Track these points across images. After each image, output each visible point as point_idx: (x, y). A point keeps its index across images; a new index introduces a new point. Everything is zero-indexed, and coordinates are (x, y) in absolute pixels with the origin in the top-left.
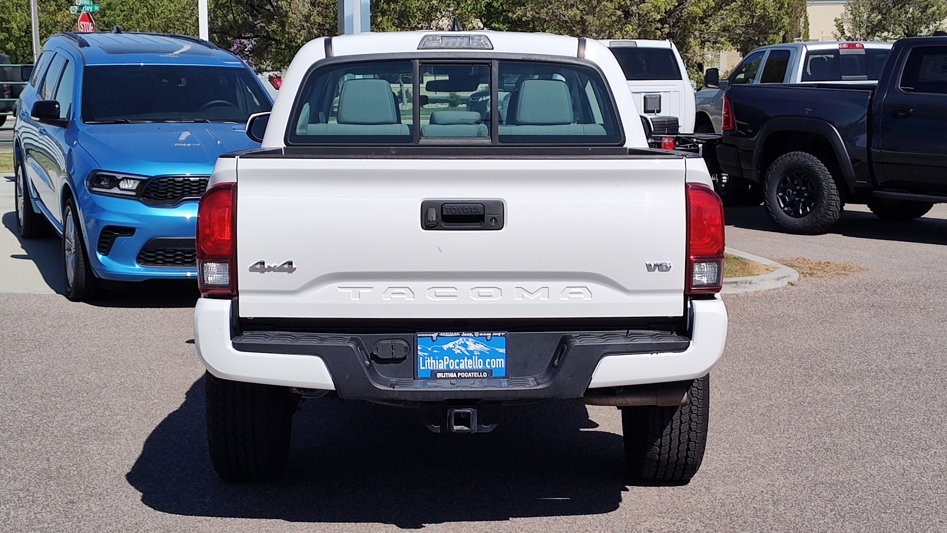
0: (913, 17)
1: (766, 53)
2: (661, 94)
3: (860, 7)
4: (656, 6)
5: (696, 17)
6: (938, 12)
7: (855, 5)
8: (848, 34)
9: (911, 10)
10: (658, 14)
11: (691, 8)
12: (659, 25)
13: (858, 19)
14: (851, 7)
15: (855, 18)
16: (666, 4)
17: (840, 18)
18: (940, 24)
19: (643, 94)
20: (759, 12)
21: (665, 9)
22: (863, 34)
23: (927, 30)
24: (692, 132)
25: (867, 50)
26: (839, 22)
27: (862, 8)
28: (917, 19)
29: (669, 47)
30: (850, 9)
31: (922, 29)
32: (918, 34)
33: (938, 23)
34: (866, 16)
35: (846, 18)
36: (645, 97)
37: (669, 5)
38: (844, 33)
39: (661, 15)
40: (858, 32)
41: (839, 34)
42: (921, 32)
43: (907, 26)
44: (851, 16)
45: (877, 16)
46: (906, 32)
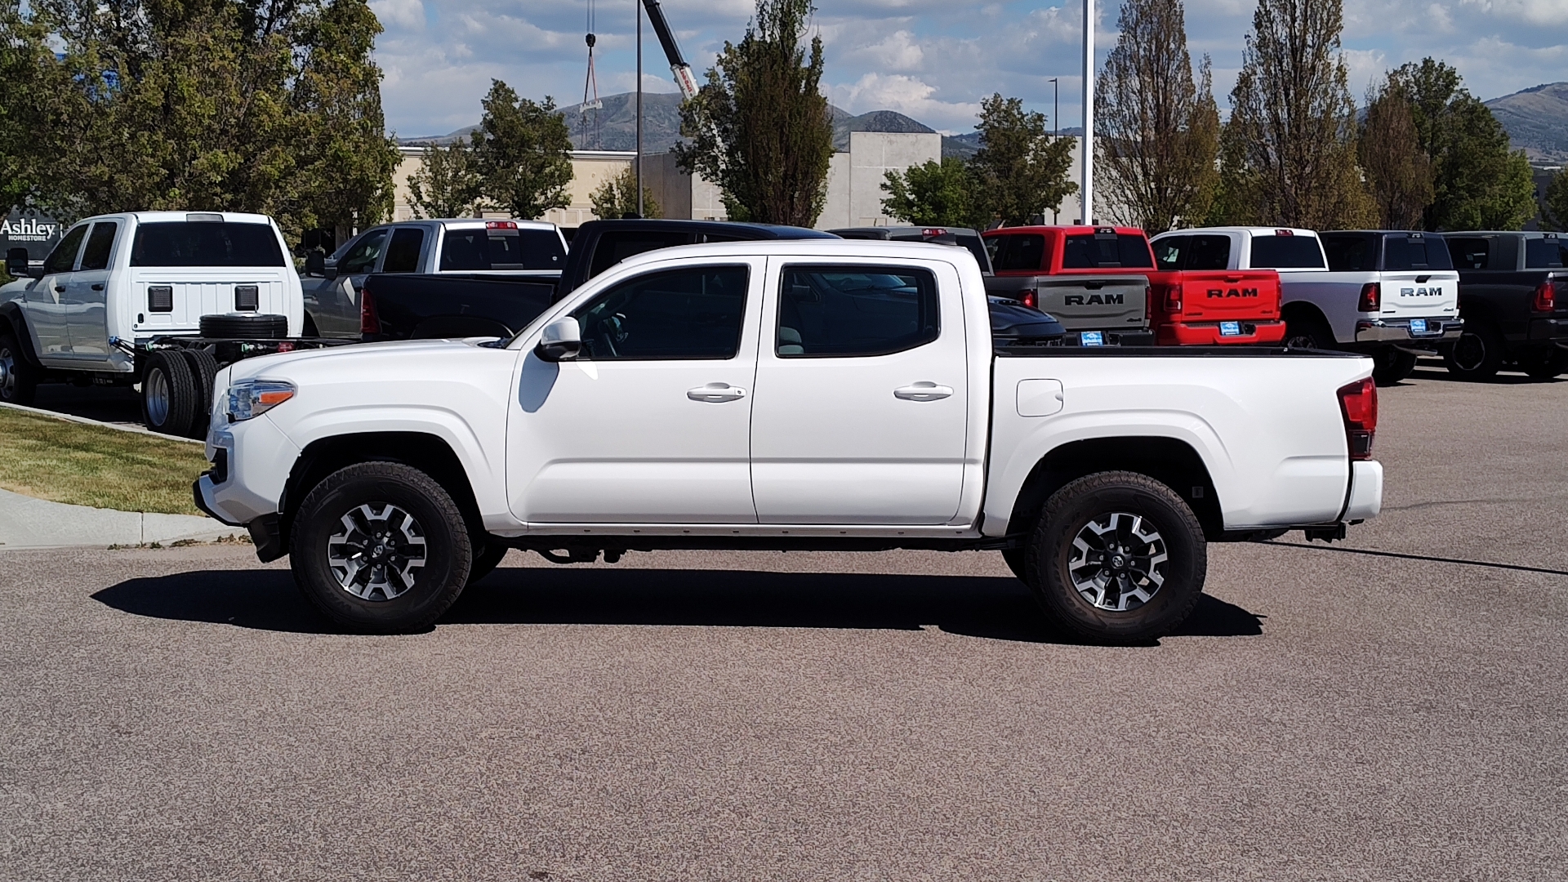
0: (524, 180)
1: (389, 233)
2: (258, 284)
3: (442, 161)
4: (214, 164)
5: (269, 180)
6: (557, 173)
7: (435, 158)
8: (426, 199)
9: (521, 170)
10: (218, 174)
11: (262, 168)
12: (218, 190)
13: (439, 177)
14: (431, 161)
15: (435, 177)
16: (229, 161)
17: (415, 176)
18: (562, 190)
19: (235, 285)
20: (354, 175)
21: (228, 168)
22: (448, 199)
23: (543, 197)
24: (300, 336)
25: (521, 231)
26: (413, 182)
27: (444, 163)
28: (530, 181)
29: (267, 223)
30: (428, 163)
31: (537, 195)
32: (532, 202)
33: (558, 188)
34: (450, 174)
35: (423, 176)
36: (236, 289)
37: (232, 162)
38: (421, 198)
39: (222, 176)
40: (440, 196)
41: (414, 199)
42: (536, 199)
43: (516, 191)
44: (431, 174)
45: (466, 175)
46: (516, 199)
